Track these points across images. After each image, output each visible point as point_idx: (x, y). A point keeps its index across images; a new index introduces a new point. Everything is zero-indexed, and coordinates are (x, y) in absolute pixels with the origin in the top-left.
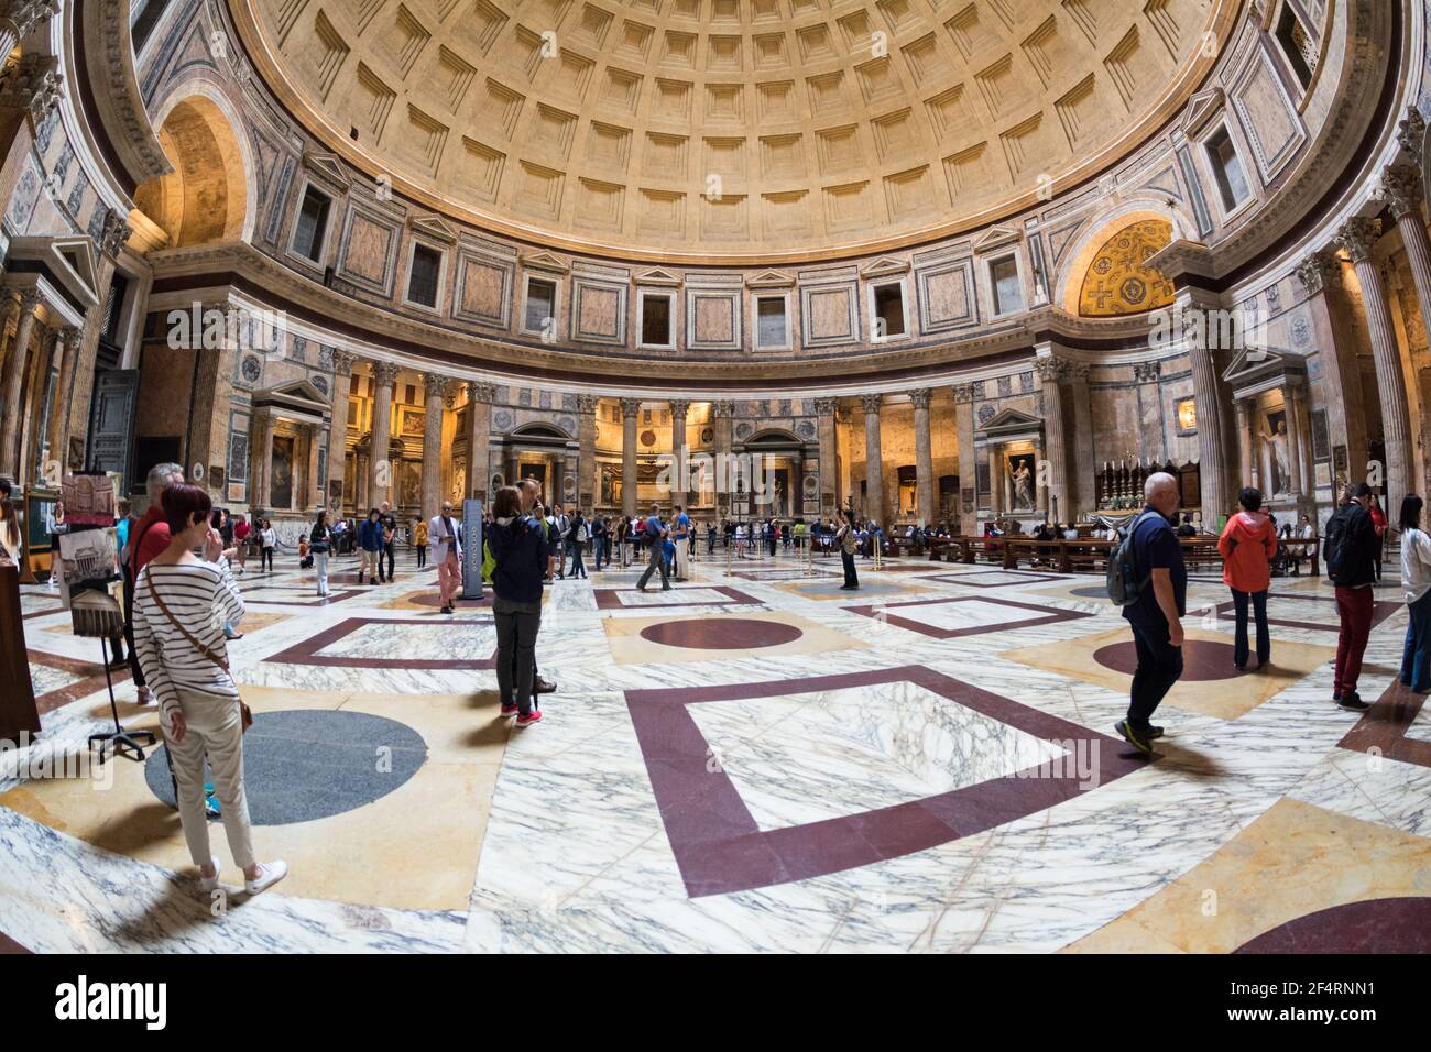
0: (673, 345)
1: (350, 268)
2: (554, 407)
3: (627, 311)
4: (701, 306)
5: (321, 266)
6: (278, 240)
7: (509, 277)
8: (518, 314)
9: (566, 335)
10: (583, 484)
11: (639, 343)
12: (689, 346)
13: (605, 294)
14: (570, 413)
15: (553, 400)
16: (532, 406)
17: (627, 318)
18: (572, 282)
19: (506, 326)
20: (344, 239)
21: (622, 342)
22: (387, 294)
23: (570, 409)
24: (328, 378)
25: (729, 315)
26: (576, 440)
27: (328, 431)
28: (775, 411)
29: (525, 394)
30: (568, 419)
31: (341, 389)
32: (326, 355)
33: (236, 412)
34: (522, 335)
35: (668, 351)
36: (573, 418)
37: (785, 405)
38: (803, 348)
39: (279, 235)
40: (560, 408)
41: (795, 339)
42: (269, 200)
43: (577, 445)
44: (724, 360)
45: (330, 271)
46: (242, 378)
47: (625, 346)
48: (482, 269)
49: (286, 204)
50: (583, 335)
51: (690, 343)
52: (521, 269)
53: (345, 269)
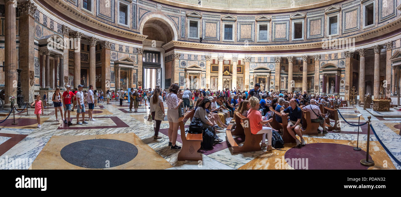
0: (303, 38)
1: (207, 36)
2: (268, 62)
3: (289, 29)
4: (312, 23)
5: (199, 38)
6: (185, 36)
7: (253, 26)
8: (257, 37)
9: (271, 40)
10: (276, 83)
11: (293, 39)
12: (308, 38)
13: (282, 25)
14: (272, 63)
15: (268, 60)
16: (262, 62)
17: (289, 32)
18: (272, 23)
19: (253, 41)
20: (203, 30)
21: (288, 40)
22: (218, 40)
23: (273, 61)
24: (205, 63)
25: (320, 25)
26: (274, 70)
27: (205, 74)
28: (333, 57)
29: (260, 59)
30: (272, 65)
31: (208, 65)
32: (203, 57)
33: (181, 72)
34: (258, 42)
35: (301, 40)
36: (273, 64)
37: (336, 55)
38: (342, 34)
39: (185, 35)
40: (270, 61)
41: (340, 31)
42: (180, 28)
43: (275, 72)
44: (318, 41)
45: (201, 39)
46: (181, 66)
47: (289, 41)
48: (245, 26)
49: (185, 27)
50: (276, 39)
51: (308, 37)
52: (257, 23)
53: (205, 37)
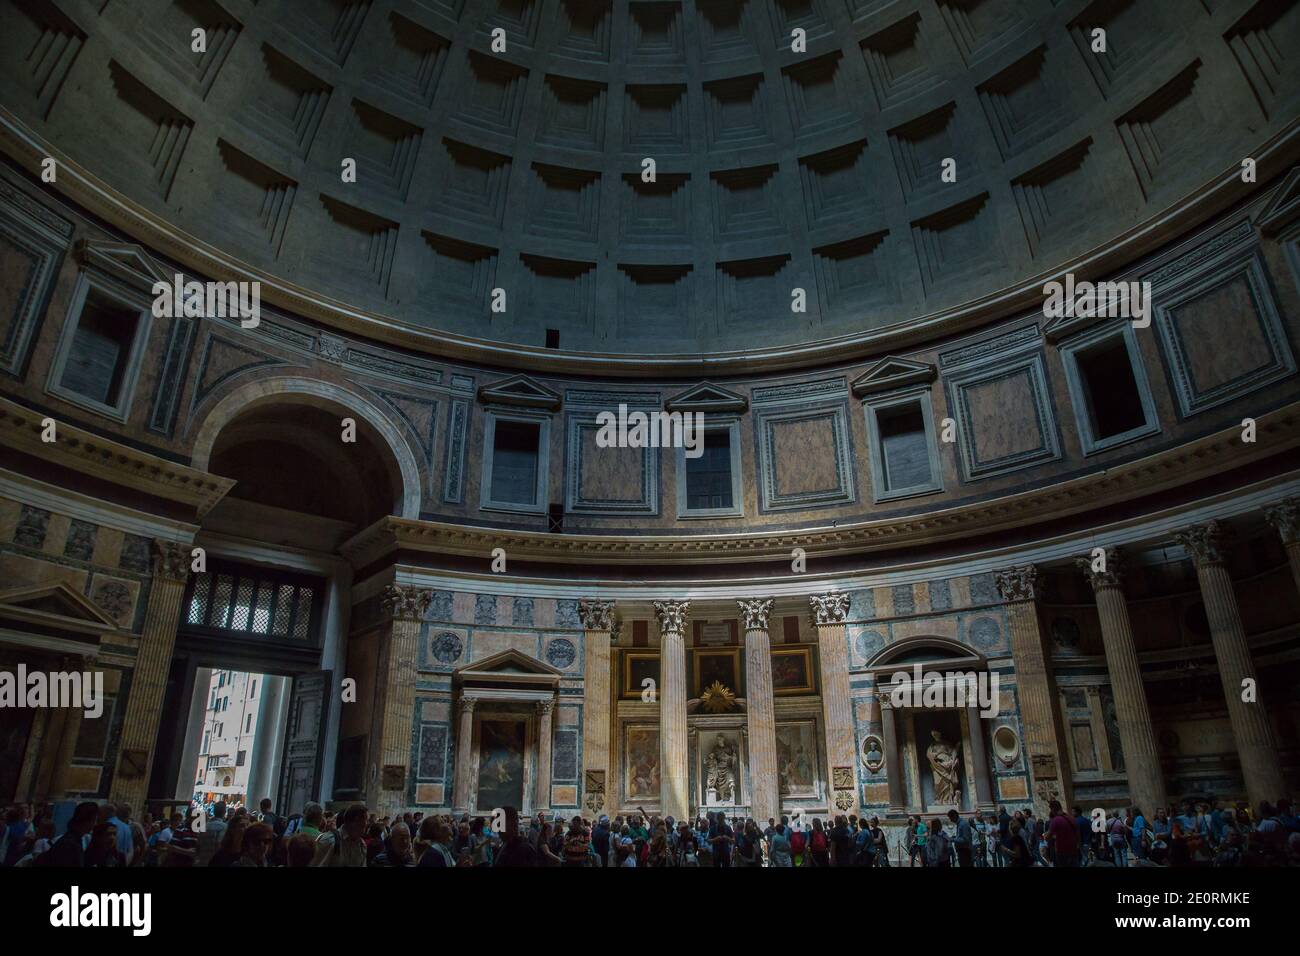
0: (1152, 423)
1: (590, 496)
2: (957, 604)
3: (1051, 396)
4: (1187, 323)
5: (543, 504)
6: (463, 496)
7: (843, 422)
8: (868, 473)
9: (954, 477)
10: (1033, 737)
11: (1088, 442)
12: (1187, 412)
13: (1007, 384)
14: (987, 608)
15: (954, 592)
16: (918, 611)
17: (1054, 409)
18: (946, 388)
19: (852, 498)
20: (571, 465)
21: (1057, 453)
22: (653, 511)
23: (986, 600)
24: (575, 639)
25: (1254, 310)
26: (1007, 656)
27: (581, 706)
29: (902, 595)
30: (986, 620)
31: (596, 650)
32: (567, 611)
33: (427, 700)
34: (880, 502)
35: (1145, 438)
36: (994, 615)
39: (464, 491)
40: (968, 603)
42: (437, 455)
43: (1011, 663)
45: (556, 511)
46: (432, 660)
47: (1064, 459)
48: (798, 427)
49: (467, 452)
50: (984, 468)
51: (1185, 403)
52: (859, 402)
53: (581, 500)
